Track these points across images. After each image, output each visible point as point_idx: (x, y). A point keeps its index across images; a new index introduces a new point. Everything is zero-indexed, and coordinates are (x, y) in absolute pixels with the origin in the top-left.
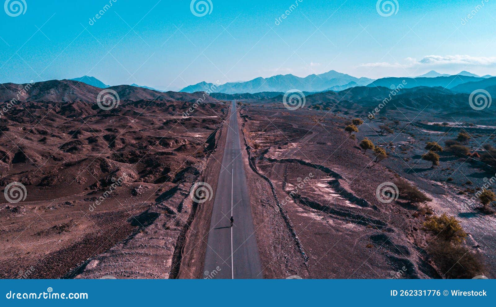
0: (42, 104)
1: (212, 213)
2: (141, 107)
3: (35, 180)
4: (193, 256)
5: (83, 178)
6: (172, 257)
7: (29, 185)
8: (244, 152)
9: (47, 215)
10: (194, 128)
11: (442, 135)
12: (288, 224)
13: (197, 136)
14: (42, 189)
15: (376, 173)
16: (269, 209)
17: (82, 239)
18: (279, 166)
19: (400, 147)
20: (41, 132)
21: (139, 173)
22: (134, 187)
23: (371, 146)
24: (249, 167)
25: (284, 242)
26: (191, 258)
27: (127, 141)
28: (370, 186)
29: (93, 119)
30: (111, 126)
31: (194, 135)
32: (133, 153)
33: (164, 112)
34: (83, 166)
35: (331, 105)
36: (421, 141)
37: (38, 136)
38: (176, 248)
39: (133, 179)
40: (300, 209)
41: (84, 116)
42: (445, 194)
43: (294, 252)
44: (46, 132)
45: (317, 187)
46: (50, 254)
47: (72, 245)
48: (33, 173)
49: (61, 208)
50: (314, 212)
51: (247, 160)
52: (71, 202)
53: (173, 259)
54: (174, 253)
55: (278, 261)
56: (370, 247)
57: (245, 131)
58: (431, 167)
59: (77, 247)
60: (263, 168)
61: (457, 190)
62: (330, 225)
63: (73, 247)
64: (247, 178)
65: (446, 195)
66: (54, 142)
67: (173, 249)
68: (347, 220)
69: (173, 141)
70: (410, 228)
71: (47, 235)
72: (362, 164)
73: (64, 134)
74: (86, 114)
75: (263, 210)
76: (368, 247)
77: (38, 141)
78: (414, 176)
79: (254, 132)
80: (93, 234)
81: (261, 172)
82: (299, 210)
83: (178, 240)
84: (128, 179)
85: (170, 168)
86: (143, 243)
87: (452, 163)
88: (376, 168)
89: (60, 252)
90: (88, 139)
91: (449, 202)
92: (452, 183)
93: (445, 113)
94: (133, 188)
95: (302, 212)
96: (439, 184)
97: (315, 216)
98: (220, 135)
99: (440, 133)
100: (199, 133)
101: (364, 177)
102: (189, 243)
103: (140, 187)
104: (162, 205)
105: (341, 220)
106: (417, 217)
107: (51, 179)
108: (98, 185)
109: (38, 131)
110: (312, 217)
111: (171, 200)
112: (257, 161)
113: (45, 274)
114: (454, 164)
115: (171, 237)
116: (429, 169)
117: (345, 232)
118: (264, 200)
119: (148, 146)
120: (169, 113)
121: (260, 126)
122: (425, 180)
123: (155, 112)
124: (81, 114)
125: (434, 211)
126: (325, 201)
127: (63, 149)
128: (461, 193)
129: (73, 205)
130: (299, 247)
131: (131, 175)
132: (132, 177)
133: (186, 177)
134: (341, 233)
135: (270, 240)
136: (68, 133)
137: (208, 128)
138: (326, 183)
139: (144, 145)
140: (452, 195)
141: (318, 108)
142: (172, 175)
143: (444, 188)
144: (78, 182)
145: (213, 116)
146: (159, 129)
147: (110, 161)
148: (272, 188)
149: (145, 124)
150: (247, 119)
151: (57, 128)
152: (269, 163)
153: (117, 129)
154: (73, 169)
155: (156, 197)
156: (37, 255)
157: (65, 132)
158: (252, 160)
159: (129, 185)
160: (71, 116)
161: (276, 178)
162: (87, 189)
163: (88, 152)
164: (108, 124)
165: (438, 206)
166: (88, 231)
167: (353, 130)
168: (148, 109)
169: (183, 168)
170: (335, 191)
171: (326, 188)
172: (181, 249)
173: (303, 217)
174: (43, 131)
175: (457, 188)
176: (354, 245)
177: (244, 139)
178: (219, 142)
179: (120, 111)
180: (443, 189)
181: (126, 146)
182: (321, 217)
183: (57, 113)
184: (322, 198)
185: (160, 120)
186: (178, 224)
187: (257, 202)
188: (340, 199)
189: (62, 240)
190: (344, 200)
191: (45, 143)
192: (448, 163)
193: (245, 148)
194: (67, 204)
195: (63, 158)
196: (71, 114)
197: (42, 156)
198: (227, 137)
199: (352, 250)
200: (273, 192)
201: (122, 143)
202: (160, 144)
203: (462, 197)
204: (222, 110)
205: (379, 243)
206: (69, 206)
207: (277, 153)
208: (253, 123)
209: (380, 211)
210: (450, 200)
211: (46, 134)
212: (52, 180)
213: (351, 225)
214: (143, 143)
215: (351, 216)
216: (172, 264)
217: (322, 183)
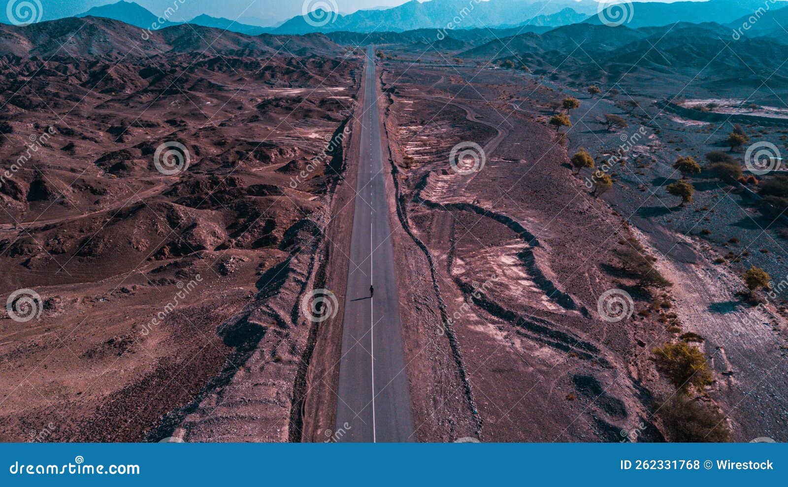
0: (57, 64)
1: (342, 326)
2: (220, 69)
3: (69, 244)
4: (318, 422)
5: (143, 240)
6: (288, 420)
7: (62, 253)
8: (388, 181)
9: (97, 313)
10: (308, 119)
11: (704, 130)
12: (454, 347)
13: (313, 136)
14: (83, 261)
15: (592, 224)
16: (427, 317)
17: (155, 369)
18: (444, 216)
19: (635, 160)
20: (65, 131)
21: (227, 229)
22: (222, 261)
23: (589, 163)
24: (397, 218)
25: (448, 388)
26: (316, 427)
27: (202, 151)
28: (581, 254)
29: (144, 98)
30: (175, 114)
31: (308, 133)
32: (214, 180)
33: (256, 79)
34: (140, 220)
35: (530, 59)
36: (670, 145)
37: (61, 139)
38: (293, 402)
39: (219, 240)
40: (473, 317)
41: (128, 91)
42: (694, 263)
43: (463, 410)
44: (72, 131)
45: (500, 266)
46: (111, 395)
47: (141, 379)
48: (65, 231)
49: (116, 300)
50: (493, 322)
51: (393, 201)
52: (129, 287)
53: (290, 425)
54: (291, 413)
55: (439, 429)
56: (571, 399)
57: (389, 124)
58: (680, 206)
59: (148, 383)
60: (419, 221)
61: (714, 253)
62: (516, 352)
63: (143, 383)
64: (394, 245)
65: (697, 264)
66: (87, 151)
67: (289, 404)
68: (541, 340)
69: (275, 151)
70: (633, 350)
71: (101, 358)
72: (572, 206)
73: (101, 133)
74: (131, 86)
75: (418, 320)
76: (569, 400)
77: (61, 149)
78: (651, 223)
79: (405, 125)
80: (169, 358)
81: (415, 231)
82: (472, 319)
83: (295, 386)
84: (212, 241)
85: (275, 222)
86: (245, 395)
87: (714, 195)
88: (594, 211)
89: (125, 392)
90: (140, 146)
91: (700, 279)
92: (709, 239)
93: (716, 78)
94: (220, 262)
95: (476, 323)
96: (689, 240)
97: (494, 332)
98: (350, 139)
99: (701, 124)
100: (316, 129)
101: (574, 234)
102: (312, 395)
103: (232, 260)
104: (267, 306)
105: (533, 339)
106: (646, 316)
107: (94, 244)
108: (166, 253)
109: (59, 129)
110: (491, 333)
111: (281, 298)
112: (409, 206)
113: (109, 437)
114: (716, 197)
115: (284, 379)
116: (675, 209)
117: (538, 367)
118: (419, 296)
119: (237, 161)
120: (265, 82)
121: (413, 113)
122: (668, 233)
123: (244, 79)
124: (123, 87)
125: (674, 300)
126: (511, 299)
127: (103, 165)
128: (719, 262)
129: (133, 294)
130: (469, 399)
131: (215, 233)
132: (218, 237)
133: (300, 240)
134: (531, 369)
135: (428, 386)
136: (107, 131)
137: (329, 119)
138: (514, 254)
139: (231, 159)
140: (706, 265)
141: (509, 66)
142: (278, 234)
143: (695, 249)
144: (135, 247)
145: (337, 86)
146: (251, 121)
147: (181, 210)
148: (432, 271)
149: (229, 110)
150: (393, 97)
151: (88, 118)
152: (428, 211)
153: (183, 122)
154: (125, 226)
155: (257, 278)
156: (92, 397)
157: (103, 129)
158: (401, 200)
159: (214, 257)
160: (107, 89)
161: (439, 246)
162: (151, 260)
163: (143, 172)
164: (168, 110)
165: (681, 290)
166: (163, 352)
167: (563, 124)
168: (232, 74)
169: (295, 220)
170: (528, 274)
171: (513, 265)
172: (300, 407)
173: (477, 333)
174: (67, 129)
175: (716, 251)
176: (549, 395)
177: (389, 147)
178: (349, 154)
179: (187, 81)
180: (692, 252)
181: (202, 160)
182: (505, 334)
183: (83, 85)
184: (507, 292)
185: (252, 100)
186: (293, 351)
187: (409, 301)
188: (534, 292)
189: (125, 370)
190: (540, 293)
191: (72, 154)
192: (707, 196)
193: (390, 169)
194: (124, 292)
195: (105, 190)
196: (106, 87)
197: (73, 186)
198: (361, 142)
199: (545, 404)
200: (433, 277)
201: (196, 154)
202: (255, 156)
203: (720, 269)
204: (352, 74)
205: (585, 392)
206: (126, 295)
207: (440, 184)
208: (403, 105)
209: (591, 319)
210: (700, 276)
211: (73, 134)
212: (96, 246)
213: (547, 351)
214: (229, 155)
215: (548, 331)
216: (289, 436)
217: (508, 255)
